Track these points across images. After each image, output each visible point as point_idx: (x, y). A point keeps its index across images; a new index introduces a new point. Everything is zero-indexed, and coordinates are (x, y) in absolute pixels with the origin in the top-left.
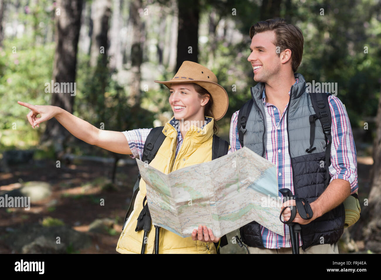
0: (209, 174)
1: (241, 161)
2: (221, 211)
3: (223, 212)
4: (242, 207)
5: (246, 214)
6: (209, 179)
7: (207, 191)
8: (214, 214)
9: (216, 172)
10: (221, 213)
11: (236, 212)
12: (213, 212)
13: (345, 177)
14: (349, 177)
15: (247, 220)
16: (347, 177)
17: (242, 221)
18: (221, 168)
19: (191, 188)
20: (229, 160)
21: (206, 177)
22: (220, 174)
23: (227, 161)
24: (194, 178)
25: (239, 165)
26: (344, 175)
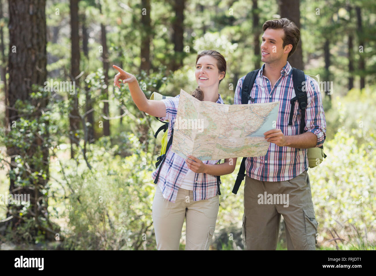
0: (227, 114)
1: (250, 114)
2: (224, 144)
3: (225, 145)
4: (238, 146)
5: (237, 152)
6: (226, 117)
7: (221, 125)
8: (218, 144)
9: (232, 114)
10: (223, 145)
11: (233, 148)
12: (218, 142)
13: (315, 133)
14: (318, 134)
15: (236, 156)
16: (317, 133)
17: (233, 154)
18: (236, 112)
19: (212, 119)
20: (243, 109)
21: (224, 115)
22: (233, 117)
23: (242, 109)
24: (216, 112)
25: (248, 116)
26: (316, 131)
